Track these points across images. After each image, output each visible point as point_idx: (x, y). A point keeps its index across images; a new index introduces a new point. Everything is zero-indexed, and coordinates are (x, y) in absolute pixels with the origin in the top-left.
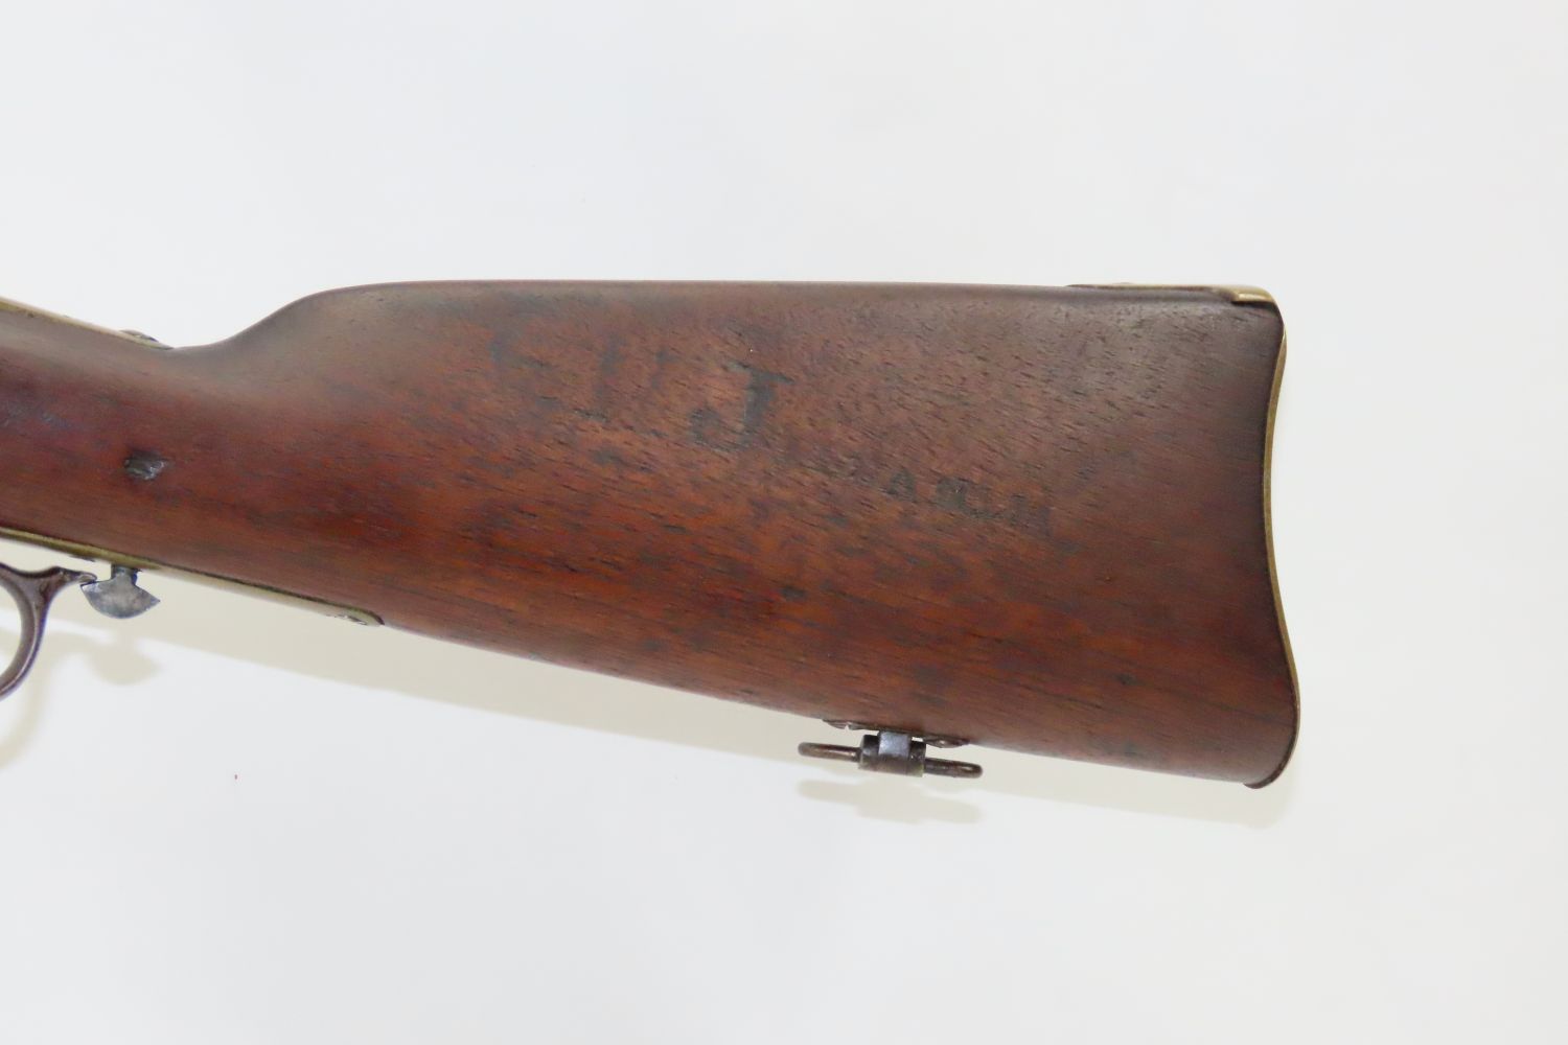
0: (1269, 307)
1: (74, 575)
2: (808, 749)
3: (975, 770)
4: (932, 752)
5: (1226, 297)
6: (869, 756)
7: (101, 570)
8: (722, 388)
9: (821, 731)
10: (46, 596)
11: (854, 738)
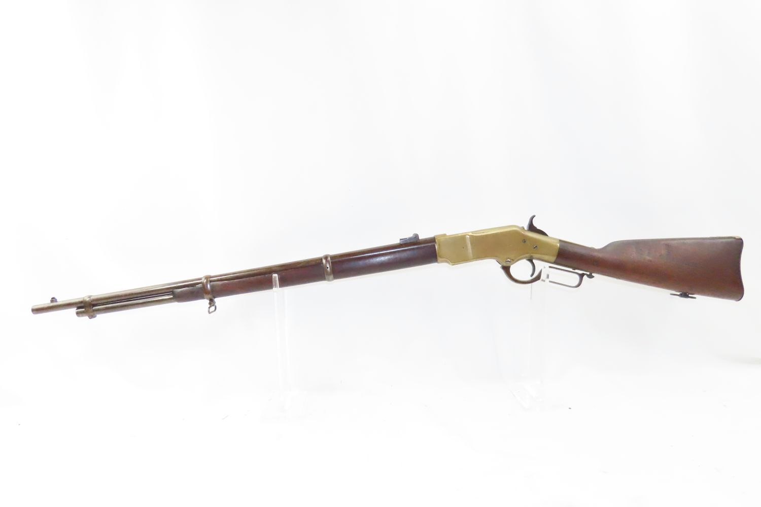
0: (741, 239)
1: (586, 274)
2: (671, 294)
3: (695, 298)
4: (690, 295)
5: (735, 238)
6: (681, 295)
7: (588, 273)
8: (664, 252)
9: (674, 292)
10: (583, 276)
11: (679, 293)
